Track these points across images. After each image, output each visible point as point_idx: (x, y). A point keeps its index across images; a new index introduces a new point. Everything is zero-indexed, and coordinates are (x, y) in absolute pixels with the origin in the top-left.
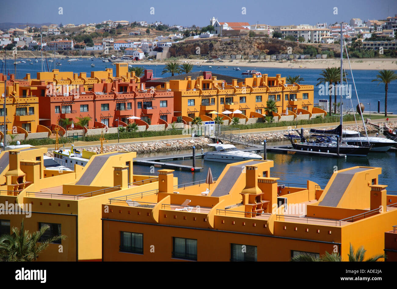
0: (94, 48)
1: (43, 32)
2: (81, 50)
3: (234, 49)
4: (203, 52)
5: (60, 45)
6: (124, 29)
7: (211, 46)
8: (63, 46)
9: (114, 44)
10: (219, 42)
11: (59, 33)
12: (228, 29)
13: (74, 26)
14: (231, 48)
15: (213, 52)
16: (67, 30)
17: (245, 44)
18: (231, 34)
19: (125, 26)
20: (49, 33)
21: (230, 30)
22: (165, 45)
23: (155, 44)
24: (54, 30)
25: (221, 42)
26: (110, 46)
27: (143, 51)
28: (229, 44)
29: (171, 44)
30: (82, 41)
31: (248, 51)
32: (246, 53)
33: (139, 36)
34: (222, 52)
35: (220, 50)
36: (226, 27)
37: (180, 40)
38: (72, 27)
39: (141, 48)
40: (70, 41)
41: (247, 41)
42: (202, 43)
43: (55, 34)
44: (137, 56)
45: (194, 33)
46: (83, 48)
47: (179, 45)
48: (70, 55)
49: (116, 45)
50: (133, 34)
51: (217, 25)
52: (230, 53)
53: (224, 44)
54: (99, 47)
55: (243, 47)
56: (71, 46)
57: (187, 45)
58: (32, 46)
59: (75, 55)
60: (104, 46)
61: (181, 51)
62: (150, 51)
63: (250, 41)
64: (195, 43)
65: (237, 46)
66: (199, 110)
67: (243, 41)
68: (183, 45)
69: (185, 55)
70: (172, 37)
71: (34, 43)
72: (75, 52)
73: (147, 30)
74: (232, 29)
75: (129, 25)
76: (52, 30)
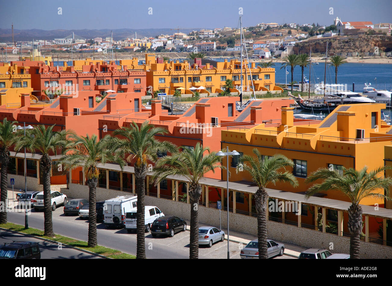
0: (234, 49)
1: (200, 35)
2: (222, 51)
3: (351, 47)
4: (324, 50)
5: (204, 47)
6: (271, 31)
7: (330, 44)
8: (206, 47)
9: (253, 44)
10: (337, 41)
11: (214, 36)
12: (350, 28)
13: (230, 29)
14: (349, 46)
15: (332, 50)
16: (222, 33)
17: (362, 42)
18: (351, 33)
19: (275, 28)
20: (205, 36)
21: (353, 28)
22: (290, 44)
23: (281, 44)
24: (209, 33)
25: (339, 40)
26: (249, 46)
27: (270, 50)
28: (347, 42)
29: (294, 43)
30: (226, 43)
31: (364, 48)
32: (363, 50)
33: (281, 36)
34: (340, 50)
35: (338, 48)
36: (348, 26)
37: (304, 39)
38: (229, 30)
39: (268, 48)
40: (212, 43)
41: (364, 39)
42: (322, 42)
43: (210, 37)
44: (263, 55)
45: (318, 32)
46: (225, 49)
47: (302, 44)
48: (212, 56)
49: (255, 46)
50: (274, 35)
51: (340, 24)
52: (347, 51)
53: (343, 42)
54: (239, 48)
55: (360, 45)
56: (213, 47)
57: (309, 44)
58: (179, 48)
59: (216, 56)
60: (244, 46)
61: (303, 49)
62: (277, 50)
63: (367, 39)
64: (316, 42)
65: (354, 44)
66: (168, 86)
67: (360, 39)
68: (306, 44)
69: (306, 53)
70: (298, 37)
71: (181, 45)
72: (216, 53)
73: (289, 31)
74: (354, 28)
75: (278, 27)
76: (207, 33)
